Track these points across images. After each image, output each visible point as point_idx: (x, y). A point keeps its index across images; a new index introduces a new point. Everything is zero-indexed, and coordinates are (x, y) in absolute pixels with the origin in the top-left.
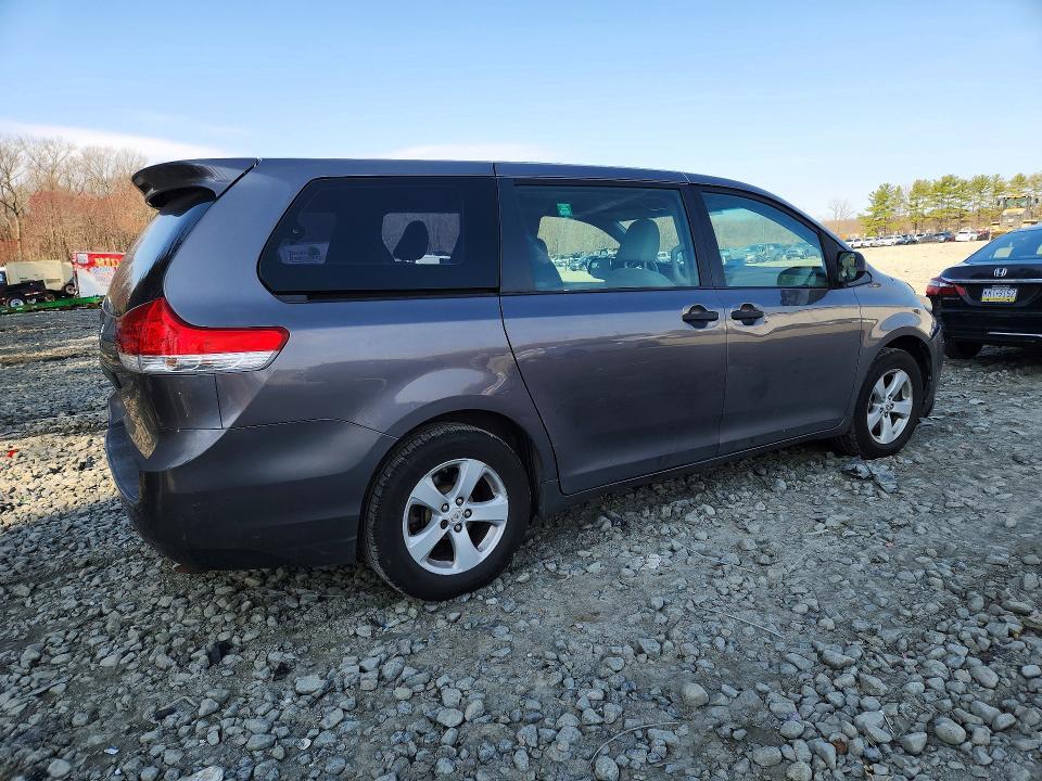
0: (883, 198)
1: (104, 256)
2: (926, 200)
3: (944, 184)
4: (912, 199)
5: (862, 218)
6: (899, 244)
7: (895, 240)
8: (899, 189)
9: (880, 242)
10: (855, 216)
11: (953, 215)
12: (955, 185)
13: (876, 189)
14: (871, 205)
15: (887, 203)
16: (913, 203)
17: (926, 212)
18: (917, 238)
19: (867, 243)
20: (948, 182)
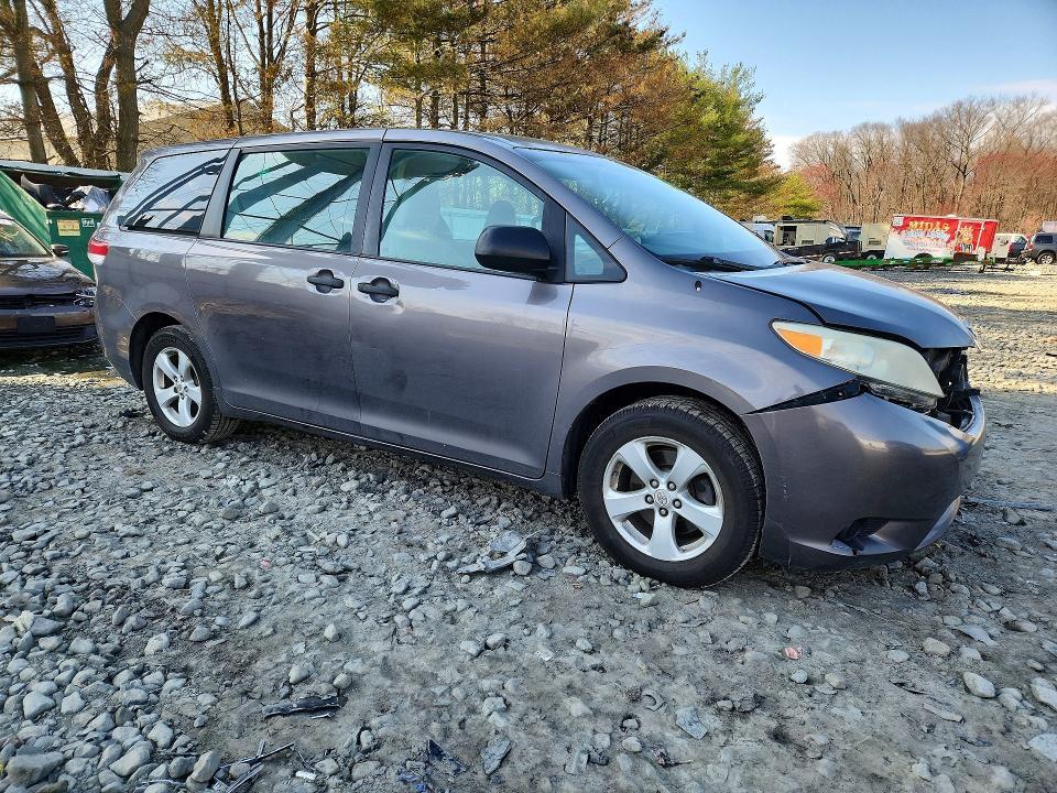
1: (919, 219)
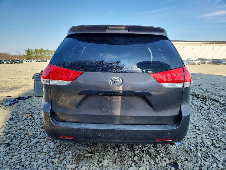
0: (28, 51)
2: (38, 53)
3: (41, 50)
4: (35, 52)
5: (24, 55)
6: (36, 62)
7: (36, 61)
8: (32, 50)
9: (32, 61)
10: (23, 55)
11: (44, 57)
12: (43, 50)
13: (27, 49)
14: (26, 53)
15: (30, 53)
16: (35, 53)
17: (38, 55)
18: (40, 61)
19: (29, 61)
20: (42, 50)
